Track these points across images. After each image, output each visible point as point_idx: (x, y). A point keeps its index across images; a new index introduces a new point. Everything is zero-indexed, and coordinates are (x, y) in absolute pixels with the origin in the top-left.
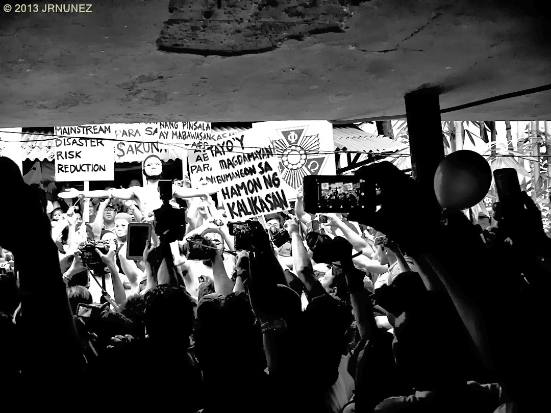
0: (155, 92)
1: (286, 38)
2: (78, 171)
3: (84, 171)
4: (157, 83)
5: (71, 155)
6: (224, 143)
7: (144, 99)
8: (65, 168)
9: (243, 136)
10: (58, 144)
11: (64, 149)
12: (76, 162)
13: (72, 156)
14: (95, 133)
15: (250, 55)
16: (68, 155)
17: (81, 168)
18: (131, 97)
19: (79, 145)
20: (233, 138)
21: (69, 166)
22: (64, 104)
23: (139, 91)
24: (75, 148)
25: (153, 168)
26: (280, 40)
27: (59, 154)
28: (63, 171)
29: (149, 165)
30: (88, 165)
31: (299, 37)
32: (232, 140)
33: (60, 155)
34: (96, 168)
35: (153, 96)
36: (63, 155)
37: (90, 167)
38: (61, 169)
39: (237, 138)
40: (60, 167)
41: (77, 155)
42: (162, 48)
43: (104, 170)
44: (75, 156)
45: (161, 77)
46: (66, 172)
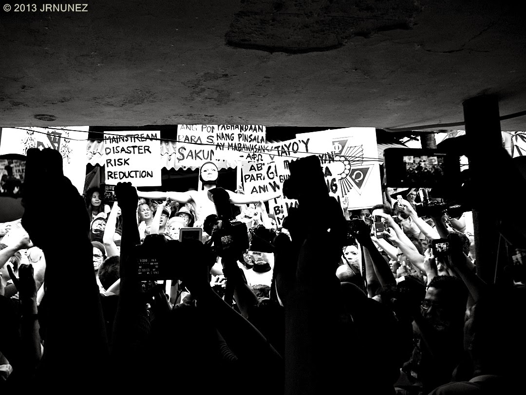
2: (126, 177)
3: (133, 177)
5: (119, 162)
6: (290, 143)
8: (115, 175)
9: (308, 139)
10: (107, 152)
11: (113, 156)
12: (125, 169)
13: (120, 164)
15: (315, 54)
16: (117, 163)
17: (129, 174)
19: (127, 152)
20: (299, 141)
21: (118, 173)
24: (124, 156)
25: (209, 174)
27: (108, 161)
28: (112, 178)
29: (205, 171)
30: (136, 172)
32: (298, 143)
33: (110, 162)
34: (144, 174)
36: (113, 162)
37: (138, 174)
38: (110, 176)
39: (303, 141)
40: (110, 174)
41: (125, 162)
43: (152, 176)
44: (123, 163)
46: (115, 178)
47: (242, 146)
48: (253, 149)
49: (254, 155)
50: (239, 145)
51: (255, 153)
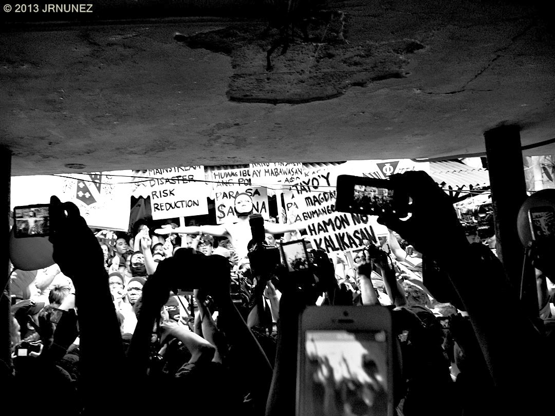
0: (233, 137)
1: (349, 86)
2: (173, 208)
3: (179, 207)
4: (233, 130)
5: (165, 193)
6: (309, 180)
7: (224, 143)
8: (161, 206)
9: (328, 174)
10: (152, 184)
11: (159, 188)
12: (171, 199)
13: (166, 195)
14: (186, 170)
15: (317, 103)
16: (162, 194)
17: (175, 205)
18: (212, 142)
19: (172, 183)
20: (319, 176)
21: (164, 205)
22: (151, 150)
23: (219, 137)
24: (168, 187)
25: (243, 206)
26: (344, 88)
27: (154, 193)
28: (159, 209)
29: (239, 203)
30: (182, 201)
31: (361, 84)
32: (318, 178)
33: (155, 194)
34: (190, 204)
35: (233, 141)
36: (158, 194)
37: (184, 203)
38: (157, 208)
39: (323, 176)
40: (156, 206)
41: (171, 193)
42: (233, 99)
43: (198, 205)
44: (169, 193)
45: (237, 124)
46: (162, 210)
47: (279, 172)
48: (289, 172)
49: (292, 178)
50: (276, 170)
51: (293, 177)
